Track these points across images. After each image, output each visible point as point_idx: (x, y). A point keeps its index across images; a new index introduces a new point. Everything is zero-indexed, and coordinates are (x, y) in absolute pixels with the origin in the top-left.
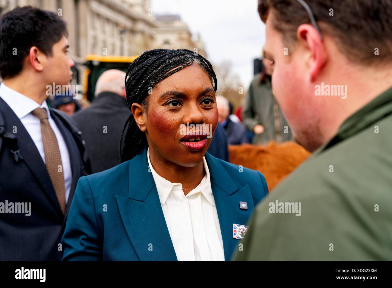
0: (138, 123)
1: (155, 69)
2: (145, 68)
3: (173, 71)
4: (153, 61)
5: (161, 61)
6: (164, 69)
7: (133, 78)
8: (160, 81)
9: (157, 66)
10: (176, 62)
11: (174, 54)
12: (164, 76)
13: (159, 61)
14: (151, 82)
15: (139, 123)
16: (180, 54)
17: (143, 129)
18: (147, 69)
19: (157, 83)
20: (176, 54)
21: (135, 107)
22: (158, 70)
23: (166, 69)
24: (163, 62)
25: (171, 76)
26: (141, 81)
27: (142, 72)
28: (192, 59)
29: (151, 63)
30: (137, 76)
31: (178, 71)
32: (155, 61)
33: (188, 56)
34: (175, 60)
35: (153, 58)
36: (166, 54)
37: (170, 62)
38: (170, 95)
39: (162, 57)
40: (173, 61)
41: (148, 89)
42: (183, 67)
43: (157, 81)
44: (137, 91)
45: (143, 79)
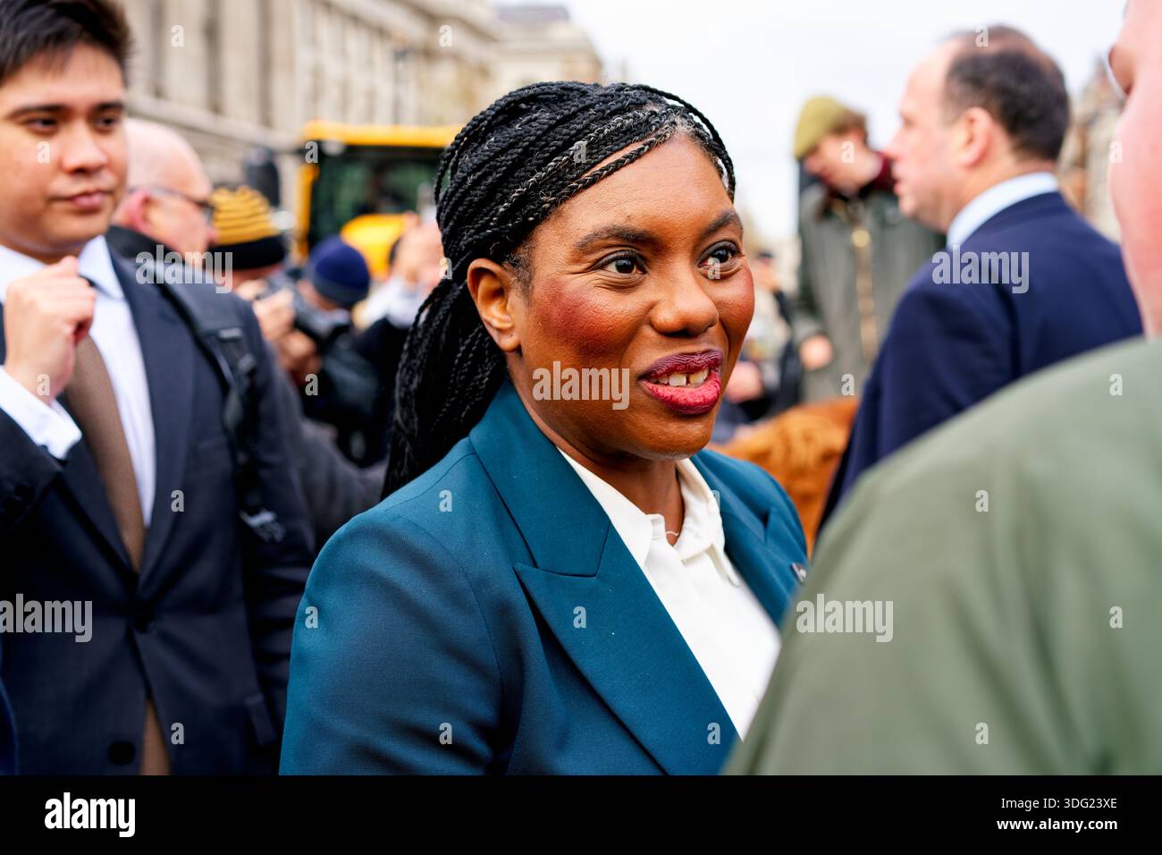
0: (490, 324)
1: (554, 154)
2: (520, 150)
3: (618, 162)
4: (546, 126)
5: (574, 128)
7: (474, 180)
8: (574, 193)
9: (560, 143)
10: (625, 133)
11: (614, 105)
12: (587, 176)
13: (568, 127)
14: (542, 195)
15: (496, 323)
16: (631, 103)
17: (506, 342)
18: (527, 153)
19: (564, 201)
20: (620, 105)
21: (480, 273)
22: (565, 158)
24: (579, 131)
25: (609, 178)
26: (505, 190)
27: (508, 161)
28: (672, 120)
29: (539, 132)
30: (490, 174)
31: (632, 162)
32: (552, 128)
33: (657, 110)
34: (619, 125)
35: (544, 116)
36: (588, 102)
37: (606, 130)
38: (607, 238)
39: (574, 115)
40: (613, 128)
41: (531, 219)
42: (646, 149)
43: (563, 194)
44: (492, 224)
45: (512, 185)
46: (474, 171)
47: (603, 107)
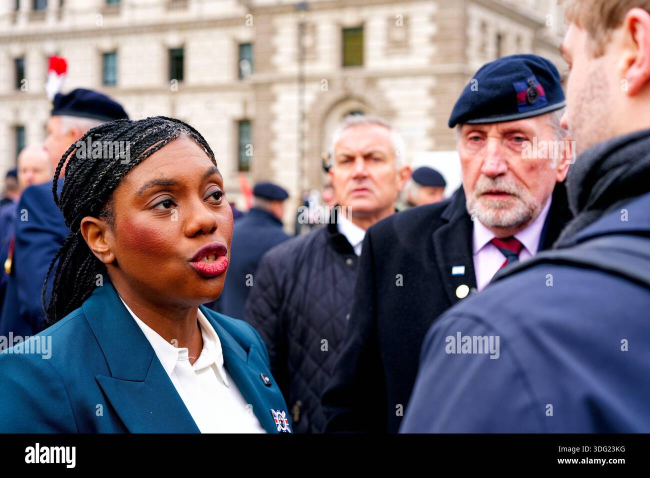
0: (96, 252)
3: (152, 149)
5: (128, 137)
6: (135, 149)
8: (131, 168)
10: (154, 136)
12: (137, 160)
14: (115, 173)
15: (100, 250)
16: (155, 123)
17: (108, 259)
19: (126, 173)
21: (87, 224)
23: (138, 148)
24: (130, 138)
25: (149, 159)
26: (95, 175)
28: (177, 129)
30: (86, 169)
31: (159, 149)
33: (169, 125)
34: (151, 132)
35: (109, 136)
36: (132, 125)
37: (144, 136)
38: (152, 186)
39: (126, 132)
40: (148, 134)
41: (111, 187)
42: (166, 142)
43: (125, 170)
44: (91, 195)
45: (98, 172)
46: (77, 170)
47: (142, 125)
